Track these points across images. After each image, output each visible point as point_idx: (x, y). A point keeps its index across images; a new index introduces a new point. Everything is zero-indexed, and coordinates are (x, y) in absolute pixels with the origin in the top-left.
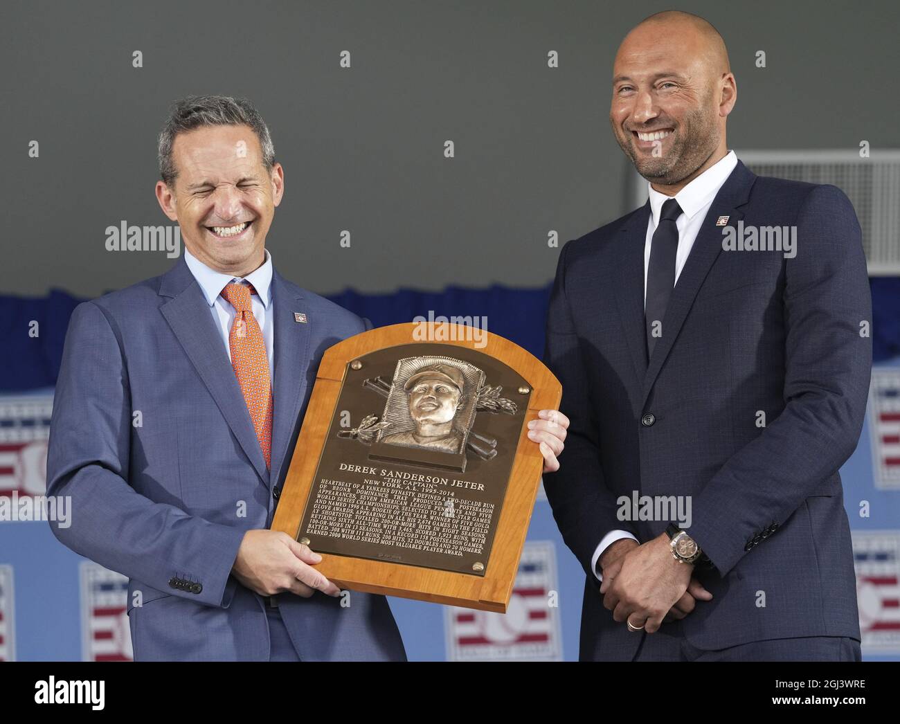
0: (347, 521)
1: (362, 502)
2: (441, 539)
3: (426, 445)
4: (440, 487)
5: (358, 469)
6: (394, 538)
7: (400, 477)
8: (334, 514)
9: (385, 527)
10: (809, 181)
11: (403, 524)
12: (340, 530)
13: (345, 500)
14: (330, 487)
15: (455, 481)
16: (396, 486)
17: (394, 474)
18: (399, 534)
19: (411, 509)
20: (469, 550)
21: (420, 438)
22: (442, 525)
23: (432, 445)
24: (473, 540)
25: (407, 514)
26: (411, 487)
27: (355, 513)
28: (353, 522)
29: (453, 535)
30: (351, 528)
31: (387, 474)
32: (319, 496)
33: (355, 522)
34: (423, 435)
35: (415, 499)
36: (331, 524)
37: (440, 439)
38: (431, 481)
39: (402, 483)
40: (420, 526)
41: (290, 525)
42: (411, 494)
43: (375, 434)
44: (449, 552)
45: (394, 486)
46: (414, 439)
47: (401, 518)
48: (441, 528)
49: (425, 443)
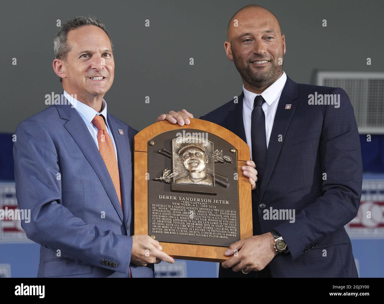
0: (170, 225)
1: (174, 215)
2: (216, 230)
3: (198, 183)
4: (208, 204)
5: (168, 198)
6: (194, 232)
7: (188, 200)
8: (163, 222)
9: (188, 226)
10: (333, 86)
11: (196, 225)
12: (168, 230)
13: (166, 214)
14: (157, 208)
15: (214, 200)
16: (188, 205)
17: (185, 199)
18: (196, 230)
19: (198, 217)
20: (230, 235)
21: (194, 180)
22: (215, 223)
23: (200, 183)
24: (231, 230)
25: (197, 219)
26: (195, 205)
27: (172, 221)
28: (173, 225)
29: (221, 228)
30: (173, 228)
31: (182, 199)
32: (153, 213)
33: (174, 225)
34: (195, 178)
35: (198, 211)
36: (163, 227)
37: (203, 180)
38: (203, 201)
39: (190, 203)
40: (205, 225)
41: (143, 229)
42: (196, 208)
43: (172, 179)
44: (222, 237)
45: (187, 205)
46: (191, 180)
47: (195, 221)
48: (215, 225)
49: (197, 182)
